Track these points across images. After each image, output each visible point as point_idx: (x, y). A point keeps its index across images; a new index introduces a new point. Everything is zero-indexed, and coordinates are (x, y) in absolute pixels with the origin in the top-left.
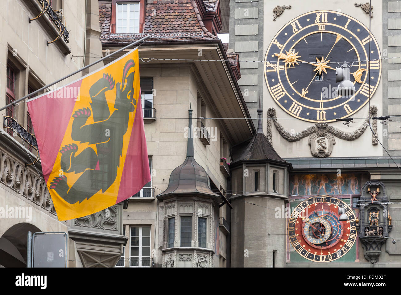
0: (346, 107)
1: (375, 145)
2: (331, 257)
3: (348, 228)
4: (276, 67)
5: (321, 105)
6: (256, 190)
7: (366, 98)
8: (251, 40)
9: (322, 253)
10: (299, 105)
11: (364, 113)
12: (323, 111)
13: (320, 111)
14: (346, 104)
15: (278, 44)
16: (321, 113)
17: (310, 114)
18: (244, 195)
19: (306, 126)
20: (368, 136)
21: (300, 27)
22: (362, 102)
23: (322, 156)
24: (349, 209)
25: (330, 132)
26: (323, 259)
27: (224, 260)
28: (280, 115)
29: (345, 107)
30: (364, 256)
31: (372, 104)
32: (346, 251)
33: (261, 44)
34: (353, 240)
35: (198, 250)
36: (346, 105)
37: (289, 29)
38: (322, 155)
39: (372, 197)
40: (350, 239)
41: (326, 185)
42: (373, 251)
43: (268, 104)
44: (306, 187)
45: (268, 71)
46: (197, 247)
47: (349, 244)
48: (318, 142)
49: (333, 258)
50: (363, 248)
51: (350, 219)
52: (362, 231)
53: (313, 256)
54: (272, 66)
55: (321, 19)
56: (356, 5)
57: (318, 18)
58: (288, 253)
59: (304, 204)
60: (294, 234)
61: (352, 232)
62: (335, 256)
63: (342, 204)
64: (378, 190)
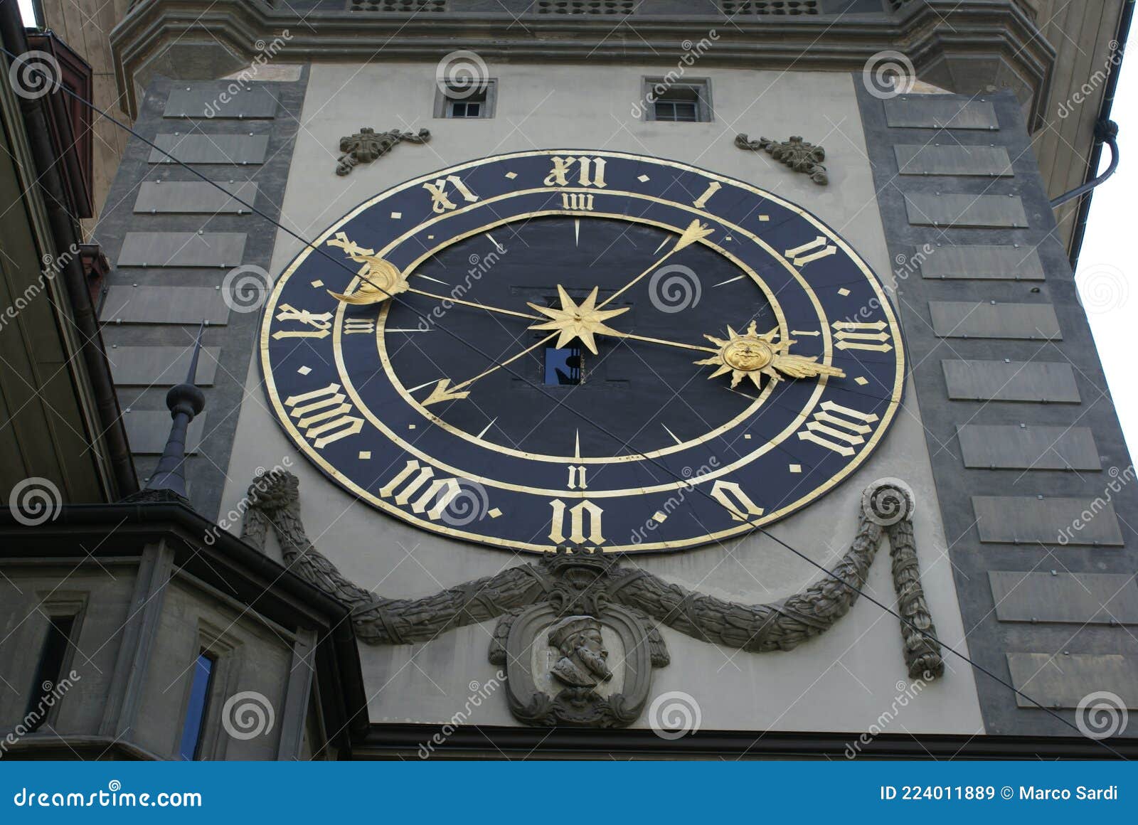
0: (727, 493)
4: (328, 325)
5: (577, 476)
7: (836, 460)
8: (214, 230)
10: (441, 474)
11: (833, 517)
12: (586, 504)
13: (570, 503)
14: (722, 478)
15: (352, 248)
16: (576, 512)
17: (511, 515)
21: (469, 196)
23: (577, 717)
25: (637, 602)
29: (716, 493)
31: (874, 479)
36: (719, 484)
37: (417, 201)
38: (577, 713)
45: (279, 335)
48: (554, 642)
54: (305, 317)
55: (573, 175)
56: (742, 143)
57: (560, 171)
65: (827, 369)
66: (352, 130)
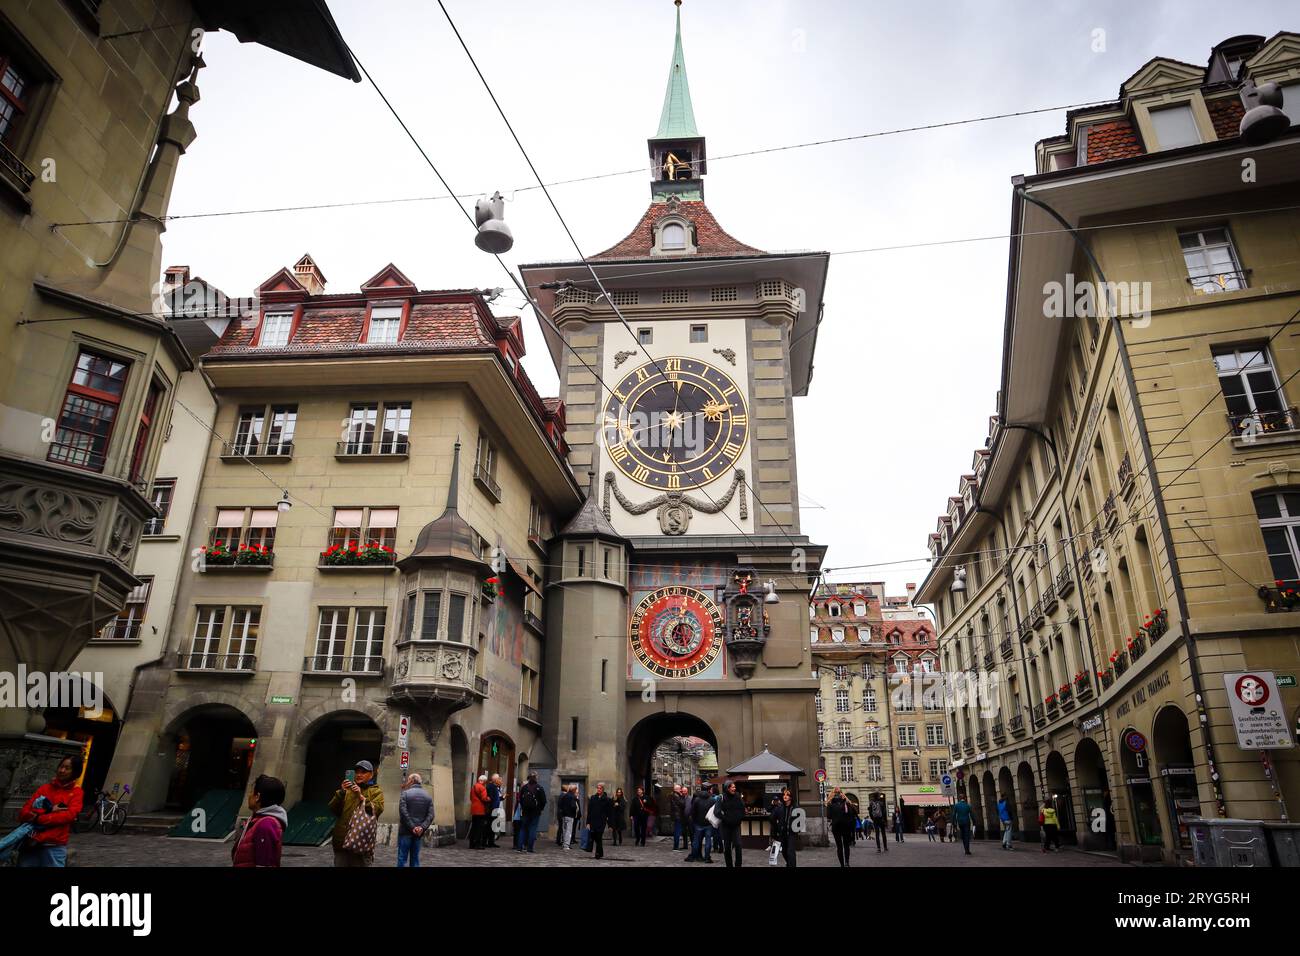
0: (706, 471)
1: (744, 518)
2: (689, 672)
3: (711, 630)
5: (674, 468)
6: (580, 575)
7: (729, 461)
8: (587, 390)
9: (676, 666)
10: (645, 469)
11: (728, 477)
12: (676, 476)
13: (673, 476)
14: (705, 467)
15: (620, 395)
16: (674, 478)
17: (660, 480)
18: (563, 580)
19: (652, 495)
20: (734, 509)
21: (647, 375)
22: (725, 466)
23: (673, 533)
24: (711, 605)
25: (686, 503)
26: (677, 675)
27: (533, 674)
28: (621, 479)
29: (703, 471)
30: (733, 670)
31: (738, 466)
32: (709, 663)
33: (599, 395)
34: (718, 647)
35: (446, 645)
36: (704, 469)
37: (633, 377)
38: (674, 531)
39: (742, 587)
40: (713, 646)
42: (745, 662)
43: (606, 465)
46: (445, 640)
47: (712, 652)
48: (670, 515)
49: (692, 673)
50: (731, 658)
51: (714, 618)
52: (729, 634)
53: (664, 669)
55: (672, 366)
56: (715, 351)
57: (669, 365)
58: (630, 667)
59: (652, 598)
60: (637, 639)
61: (716, 635)
62: (693, 671)
63: (702, 598)
64: (749, 578)
66: (617, 351)
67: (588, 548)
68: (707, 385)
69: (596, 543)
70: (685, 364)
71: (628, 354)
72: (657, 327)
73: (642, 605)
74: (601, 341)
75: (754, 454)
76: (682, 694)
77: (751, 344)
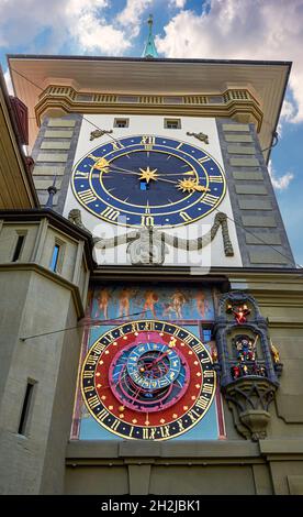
0: (183, 215)
1: (229, 255)
2: (167, 431)
3: (199, 374)
4: (88, 176)
5: (148, 210)
6: (13, 261)
7: (208, 208)
9: (147, 423)
10: (115, 210)
12: (150, 217)
13: (146, 217)
14: (182, 211)
15: (94, 158)
17: (132, 219)
20: (216, 246)
21: (122, 146)
22: (202, 212)
24: (196, 342)
26: (149, 435)
30: (236, 427)
32: (197, 418)
33: (72, 157)
34: (209, 396)
36: (181, 213)
37: (109, 147)
40: (203, 394)
41: (155, 305)
42: (256, 412)
44: (121, 307)
45: (76, 178)
47: (201, 402)
49: (172, 433)
50: (231, 410)
51: (200, 357)
53: (129, 427)
54: (82, 174)
55: (147, 141)
56: (188, 134)
57: (144, 140)
58: (77, 422)
59: (116, 333)
60: (92, 384)
61: (206, 380)
62: (174, 429)
63: (183, 335)
64: (245, 307)
65: (207, 189)
66: (94, 130)
67: (31, 230)
68: (182, 155)
69: (45, 223)
70: (159, 140)
71: (105, 132)
72: (132, 119)
73: (101, 341)
74: (79, 124)
75: (234, 205)
76: (157, 463)
77: (222, 134)
